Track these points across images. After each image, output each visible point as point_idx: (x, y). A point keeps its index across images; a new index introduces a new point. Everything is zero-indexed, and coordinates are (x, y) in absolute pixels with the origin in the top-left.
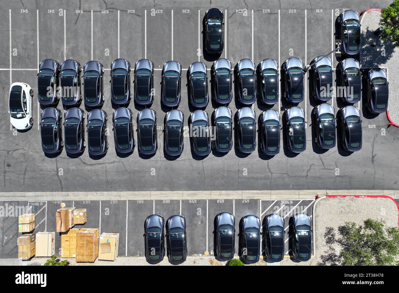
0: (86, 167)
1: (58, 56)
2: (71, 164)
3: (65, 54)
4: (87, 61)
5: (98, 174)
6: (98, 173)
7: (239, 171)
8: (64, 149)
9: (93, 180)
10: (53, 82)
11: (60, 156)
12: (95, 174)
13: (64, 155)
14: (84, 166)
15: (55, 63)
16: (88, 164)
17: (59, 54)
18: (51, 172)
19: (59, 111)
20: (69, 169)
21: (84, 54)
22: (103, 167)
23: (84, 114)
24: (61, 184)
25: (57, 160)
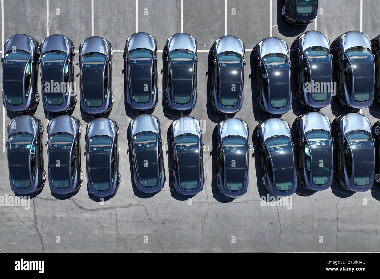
0: (83, 214)
1: (35, 30)
2: (59, 210)
3: (47, 26)
4: (84, 38)
5: (102, 226)
6: (103, 224)
7: (338, 219)
8: (47, 184)
9: (95, 236)
10: (28, 73)
11: (40, 195)
12: (98, 226)
13: (46, 194)
14: (80, 212)
15: (32, 41)
16: (87, 209)
17: (37, 25)
18: (25, 222)
19: (39, 122)
20: (55, 218)
21: (79, 26)
22: (111, 214)
23: (81, 127)
24: (42, 243)
25: (35, 202)
